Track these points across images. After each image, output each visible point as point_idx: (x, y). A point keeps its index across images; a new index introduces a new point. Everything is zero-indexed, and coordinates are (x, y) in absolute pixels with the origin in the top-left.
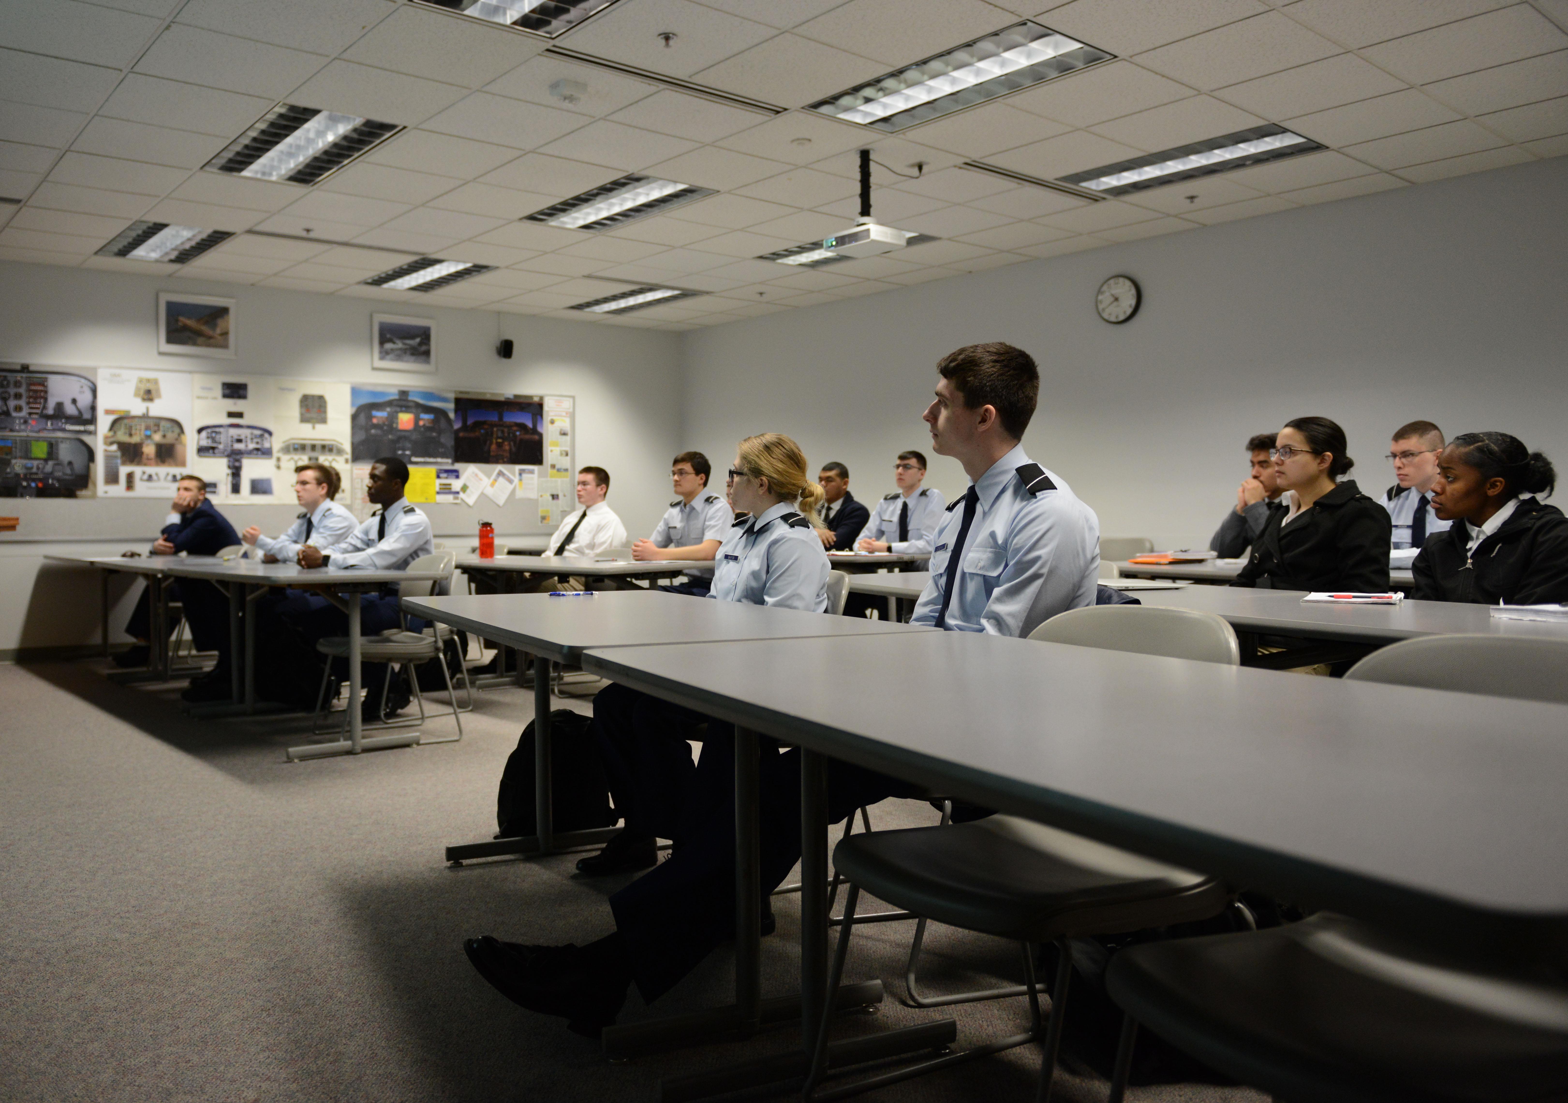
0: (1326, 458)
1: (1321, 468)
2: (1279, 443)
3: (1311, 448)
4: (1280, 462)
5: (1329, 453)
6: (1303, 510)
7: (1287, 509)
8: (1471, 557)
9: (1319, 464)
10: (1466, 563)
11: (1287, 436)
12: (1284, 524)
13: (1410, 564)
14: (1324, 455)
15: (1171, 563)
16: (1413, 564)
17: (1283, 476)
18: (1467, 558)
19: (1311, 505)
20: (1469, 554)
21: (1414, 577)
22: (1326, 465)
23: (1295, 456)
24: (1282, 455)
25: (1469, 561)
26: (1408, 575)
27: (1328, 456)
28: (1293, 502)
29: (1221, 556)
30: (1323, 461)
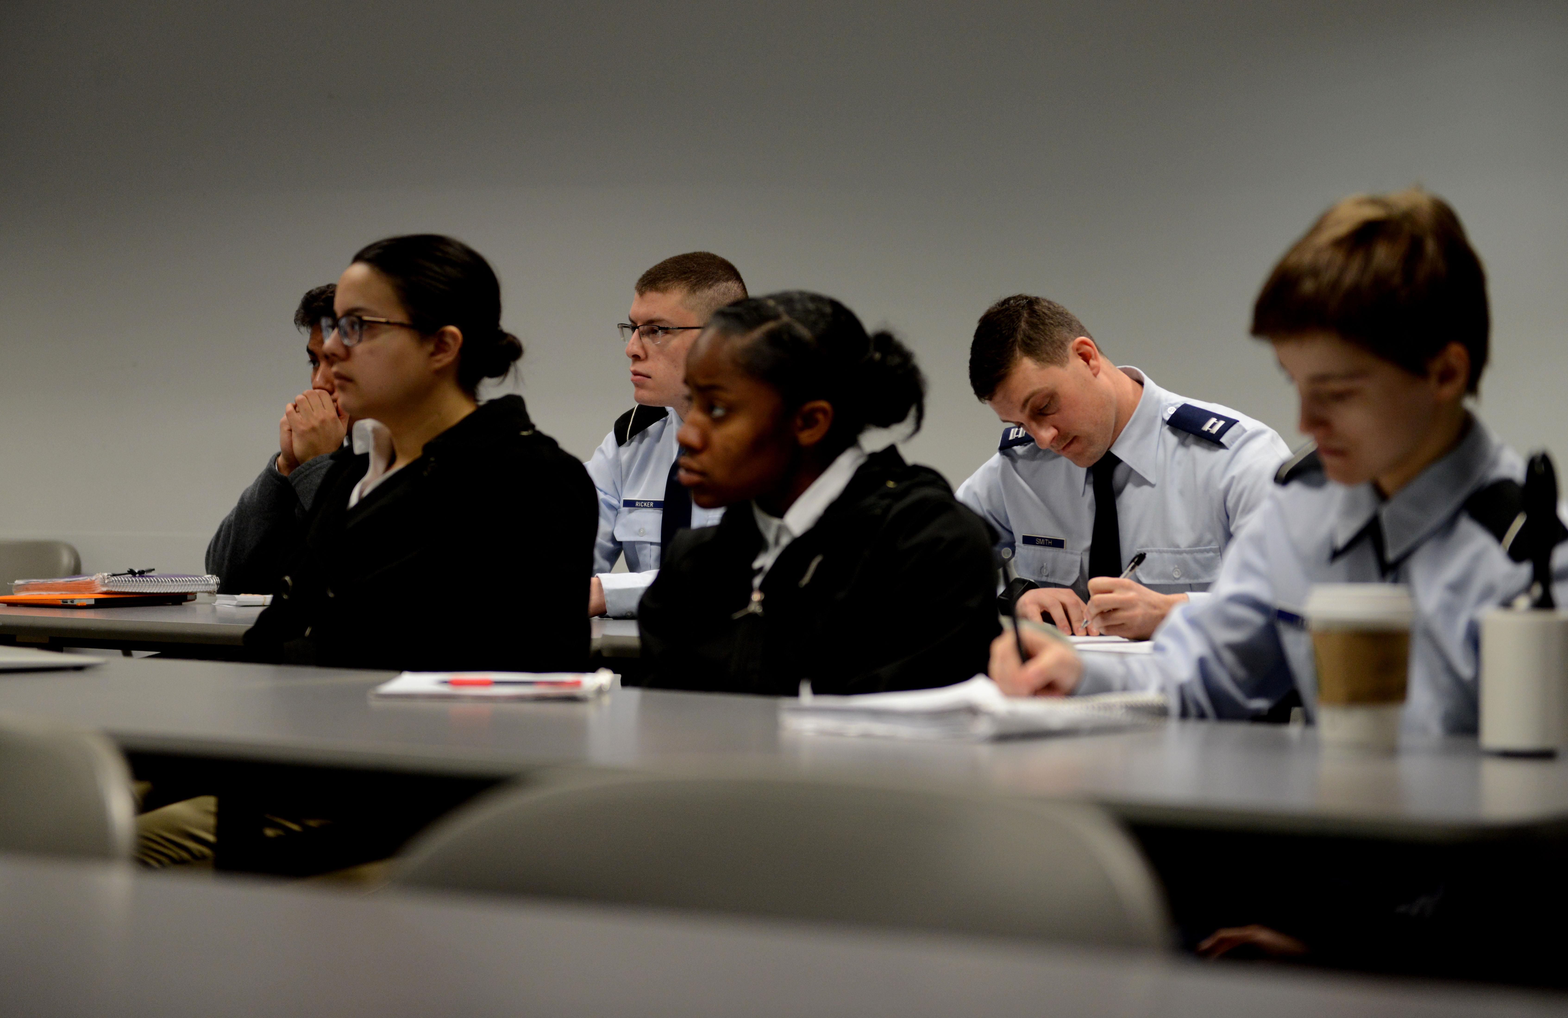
0: (449, 340)
1: (438, 365)
2: (340, 304)
3: (411, 316)
4: (340, 352)
5: (453, 329)
6: (399, 466)
7: (361, 464)
8: (762, 588)
9: (433, 354)
10: (748, 600)
11: (359, 287)
12: (354, 499)
13: (632, 604)
14: (443, 334)
15: (100, 604)
16: (642, 604)
17: (349, 385)
18: (751, 590)
19: (418, 453)
20: (757, 581)
21: (642, 637)
22: (447, 358)
23: (374, 336)
24: (345, 334)
25: (756, 597)
26: (629, 632)
27: (453, 335)
28: (377, 447)
29: (227, 588)
30: (441, 347)
